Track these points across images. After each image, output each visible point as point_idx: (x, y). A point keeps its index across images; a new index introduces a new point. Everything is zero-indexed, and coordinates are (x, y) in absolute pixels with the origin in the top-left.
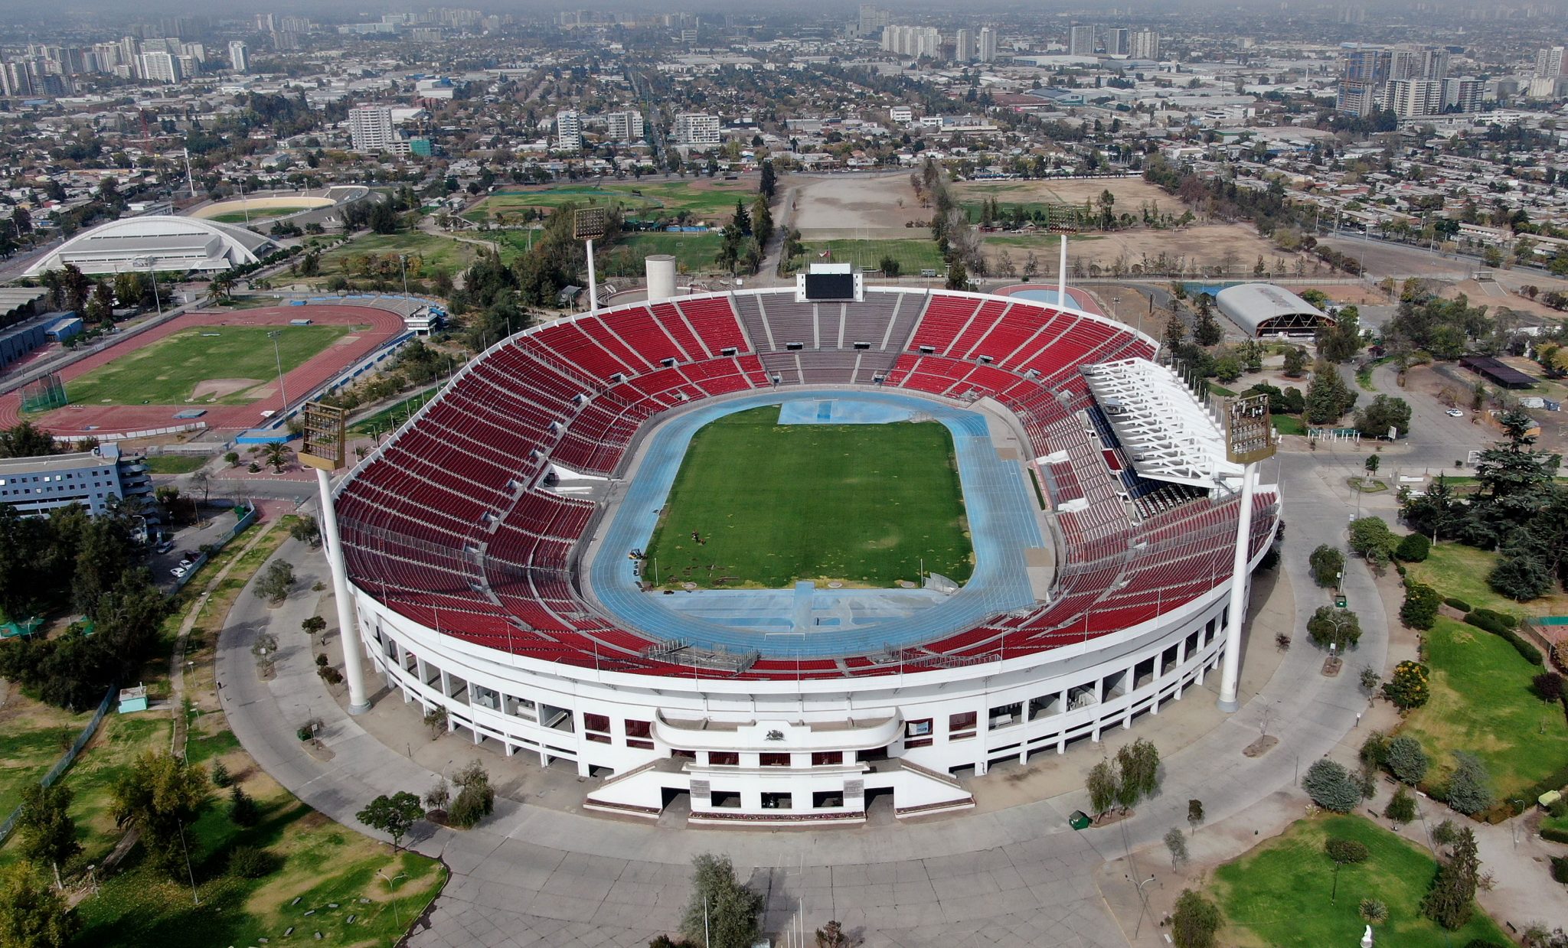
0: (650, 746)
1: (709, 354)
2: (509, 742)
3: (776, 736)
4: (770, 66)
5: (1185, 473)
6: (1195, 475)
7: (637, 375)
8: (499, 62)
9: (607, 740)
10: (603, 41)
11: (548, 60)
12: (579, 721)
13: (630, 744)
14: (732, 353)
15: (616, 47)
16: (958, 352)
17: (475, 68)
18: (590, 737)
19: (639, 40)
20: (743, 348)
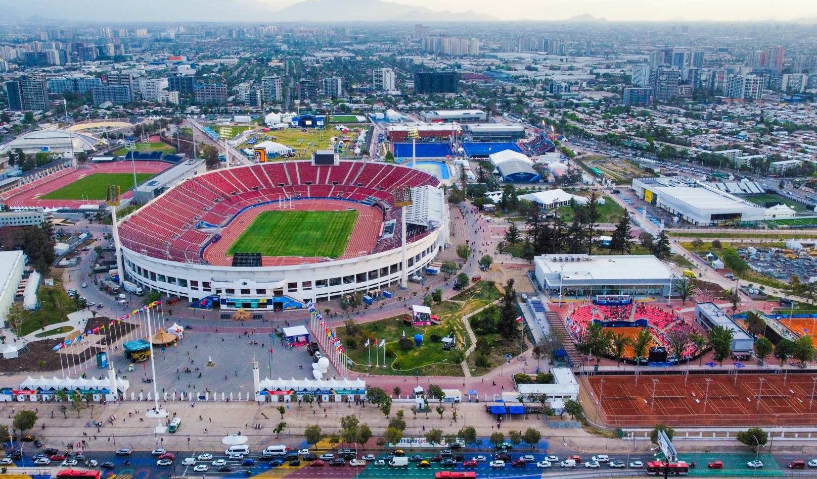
0: (210, 290)
1: (273, 186)
2: (168, 292)
3: (245, 284)
4: (359, 58)
5: (418, 220)
6: (422, 222)
7: (242, 192)
8: (222, 55)
9: (197, 289)
10: (278, 44)
11: (248, 55)
12: (189, 283)
13: (204, 290)
14: (282, 185)
15: (285, 47)
16: (372, 185)
17: (208, 58)
18: (192, 288)
19: (296, 44)
20: (287, 183)
